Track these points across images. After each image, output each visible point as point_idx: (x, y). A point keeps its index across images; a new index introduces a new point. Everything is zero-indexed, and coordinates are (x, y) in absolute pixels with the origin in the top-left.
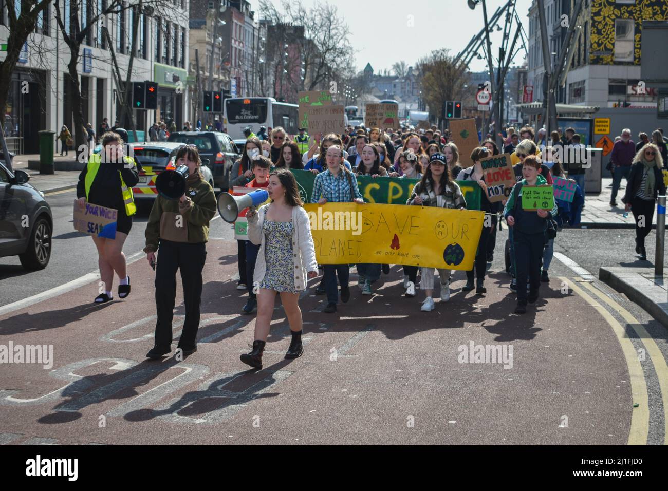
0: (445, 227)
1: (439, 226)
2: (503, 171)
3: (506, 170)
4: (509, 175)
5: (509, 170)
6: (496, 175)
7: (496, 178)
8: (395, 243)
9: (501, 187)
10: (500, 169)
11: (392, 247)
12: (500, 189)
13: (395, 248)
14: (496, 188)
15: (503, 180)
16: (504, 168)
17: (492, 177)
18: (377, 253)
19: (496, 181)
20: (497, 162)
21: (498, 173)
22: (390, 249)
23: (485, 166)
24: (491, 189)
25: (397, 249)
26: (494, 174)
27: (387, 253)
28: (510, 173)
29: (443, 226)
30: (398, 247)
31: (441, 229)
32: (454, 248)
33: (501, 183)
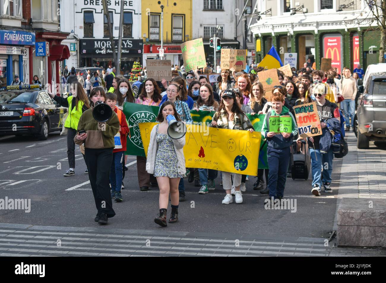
0: (234, 143)
1: (230, 143)
2: (311, 115)
3: (313, 115)
4: (315, 118)
5: (315, 114)
6: (305, 118)
7: (305, 120)
8: (202, 153)
9: (309, 127)
10: (309, 114)
11: (200, 156)
12: (308, 128)
13: (202, 156)
14: (305, 128)
15: (310, 121)
16: (311, 113)
17: (302, 120)
18: (189, 160)
19: (305, 122)
20: (307, 109)
21: (307, 117)
22: (198, 158)
23: (298, 111)
24: (302, 128)
25: (203, 157)
26: (304, 117)
27: (196, 160)
28: (315, 117)
29: (233, 143)
30: (204, 156)
31: (231, 144)
32: (241, 158)
33: (309, 124)
